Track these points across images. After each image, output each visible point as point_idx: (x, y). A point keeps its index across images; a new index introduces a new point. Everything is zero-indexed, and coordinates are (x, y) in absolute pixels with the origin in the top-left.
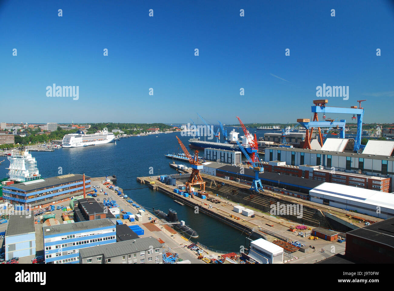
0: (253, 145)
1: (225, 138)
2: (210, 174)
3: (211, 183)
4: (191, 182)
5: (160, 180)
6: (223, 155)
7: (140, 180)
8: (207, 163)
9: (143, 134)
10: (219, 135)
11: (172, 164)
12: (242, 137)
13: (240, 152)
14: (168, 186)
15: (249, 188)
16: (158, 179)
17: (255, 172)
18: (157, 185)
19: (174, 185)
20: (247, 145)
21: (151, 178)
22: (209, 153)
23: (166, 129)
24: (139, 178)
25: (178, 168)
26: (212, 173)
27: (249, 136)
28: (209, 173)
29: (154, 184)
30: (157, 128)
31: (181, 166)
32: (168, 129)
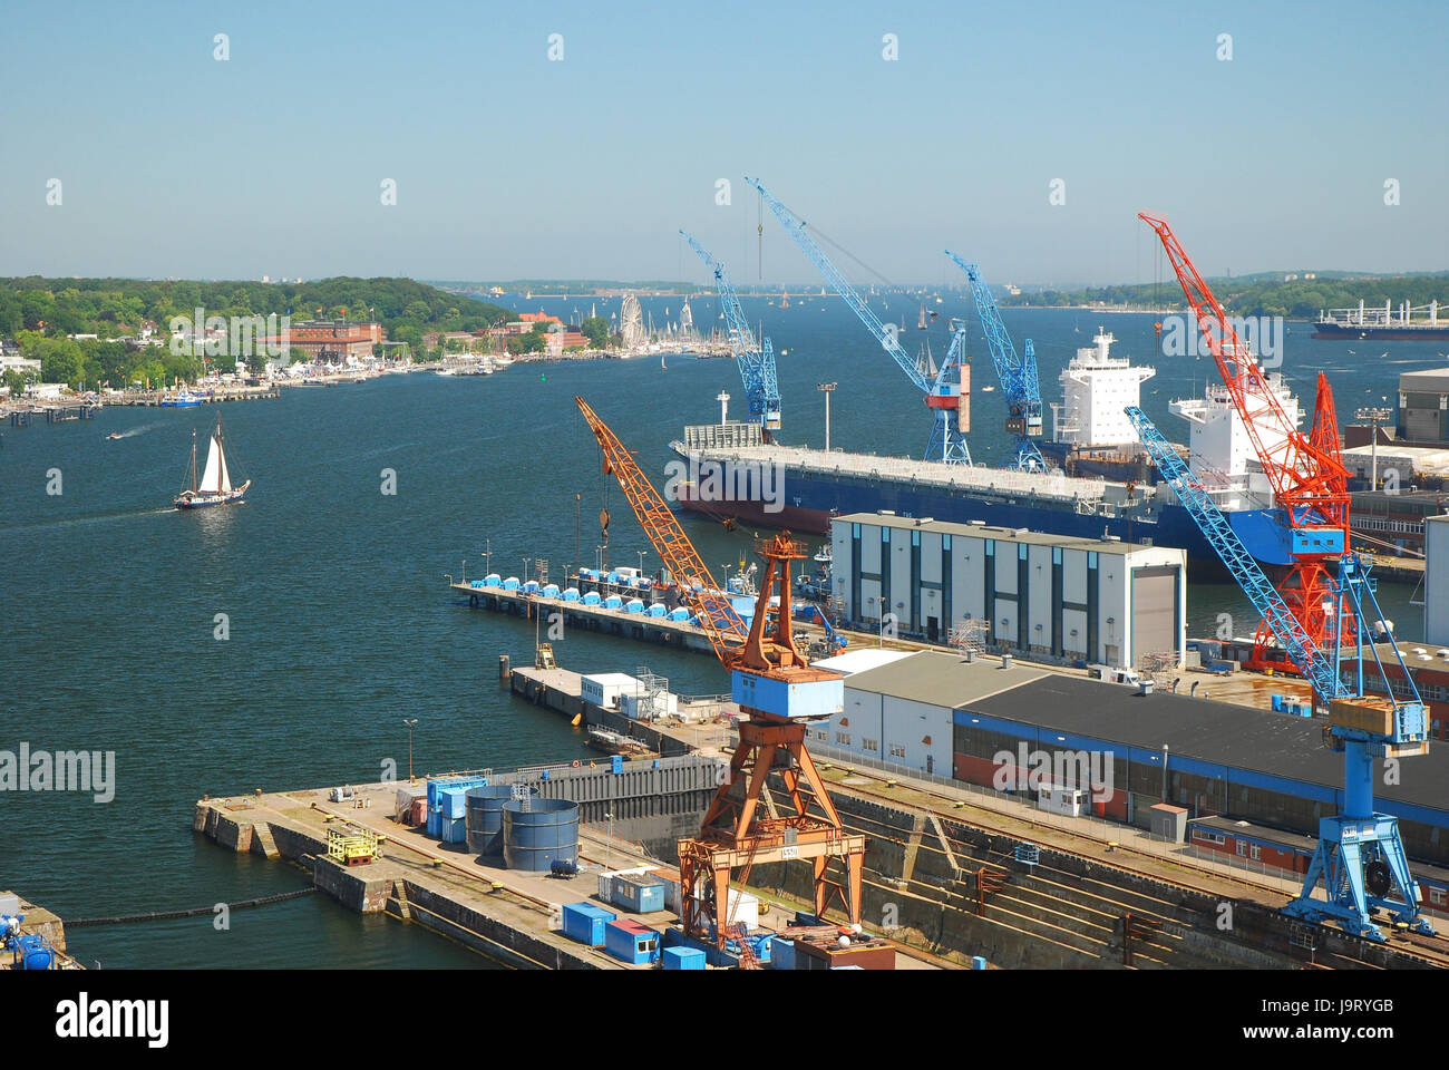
0: (1302, 485)
1: (1018, 414)
2: (896, 762)
3: (912, 847)
4: (730, 843)
5: (424, 817)
6: (1006, 581)
7: (232, 829)
8: (861, 660)
9: (228, 378)
10: (965, 386)
11: (527, 672)
12: (1188, 408)
13: (1177, 556)
14: (498, 877)
15: (1282, 903)
16: (408, 818)
17: (1340, 748)
18: (398, 874)
19: (562, 871)
20: (1238, 487)
21: (334, 800)
22: (871, 563)
23: (448, 337)
24: (218, 805)
25: (588, 706)
26: (918, 754)
27: (1253, 403)
28: (882, 753)
29: (366, 860)
30: (364, 325)
31: (615, 686)
32: (469, 339)
